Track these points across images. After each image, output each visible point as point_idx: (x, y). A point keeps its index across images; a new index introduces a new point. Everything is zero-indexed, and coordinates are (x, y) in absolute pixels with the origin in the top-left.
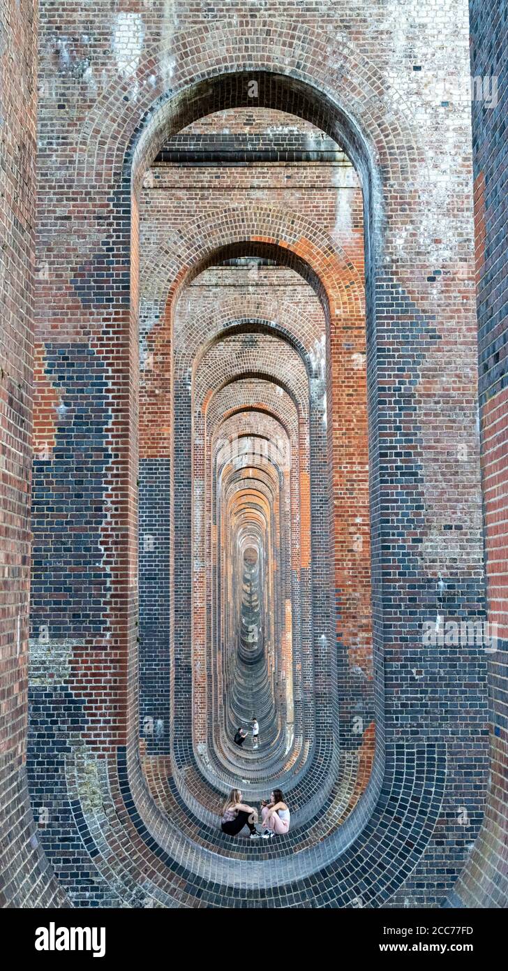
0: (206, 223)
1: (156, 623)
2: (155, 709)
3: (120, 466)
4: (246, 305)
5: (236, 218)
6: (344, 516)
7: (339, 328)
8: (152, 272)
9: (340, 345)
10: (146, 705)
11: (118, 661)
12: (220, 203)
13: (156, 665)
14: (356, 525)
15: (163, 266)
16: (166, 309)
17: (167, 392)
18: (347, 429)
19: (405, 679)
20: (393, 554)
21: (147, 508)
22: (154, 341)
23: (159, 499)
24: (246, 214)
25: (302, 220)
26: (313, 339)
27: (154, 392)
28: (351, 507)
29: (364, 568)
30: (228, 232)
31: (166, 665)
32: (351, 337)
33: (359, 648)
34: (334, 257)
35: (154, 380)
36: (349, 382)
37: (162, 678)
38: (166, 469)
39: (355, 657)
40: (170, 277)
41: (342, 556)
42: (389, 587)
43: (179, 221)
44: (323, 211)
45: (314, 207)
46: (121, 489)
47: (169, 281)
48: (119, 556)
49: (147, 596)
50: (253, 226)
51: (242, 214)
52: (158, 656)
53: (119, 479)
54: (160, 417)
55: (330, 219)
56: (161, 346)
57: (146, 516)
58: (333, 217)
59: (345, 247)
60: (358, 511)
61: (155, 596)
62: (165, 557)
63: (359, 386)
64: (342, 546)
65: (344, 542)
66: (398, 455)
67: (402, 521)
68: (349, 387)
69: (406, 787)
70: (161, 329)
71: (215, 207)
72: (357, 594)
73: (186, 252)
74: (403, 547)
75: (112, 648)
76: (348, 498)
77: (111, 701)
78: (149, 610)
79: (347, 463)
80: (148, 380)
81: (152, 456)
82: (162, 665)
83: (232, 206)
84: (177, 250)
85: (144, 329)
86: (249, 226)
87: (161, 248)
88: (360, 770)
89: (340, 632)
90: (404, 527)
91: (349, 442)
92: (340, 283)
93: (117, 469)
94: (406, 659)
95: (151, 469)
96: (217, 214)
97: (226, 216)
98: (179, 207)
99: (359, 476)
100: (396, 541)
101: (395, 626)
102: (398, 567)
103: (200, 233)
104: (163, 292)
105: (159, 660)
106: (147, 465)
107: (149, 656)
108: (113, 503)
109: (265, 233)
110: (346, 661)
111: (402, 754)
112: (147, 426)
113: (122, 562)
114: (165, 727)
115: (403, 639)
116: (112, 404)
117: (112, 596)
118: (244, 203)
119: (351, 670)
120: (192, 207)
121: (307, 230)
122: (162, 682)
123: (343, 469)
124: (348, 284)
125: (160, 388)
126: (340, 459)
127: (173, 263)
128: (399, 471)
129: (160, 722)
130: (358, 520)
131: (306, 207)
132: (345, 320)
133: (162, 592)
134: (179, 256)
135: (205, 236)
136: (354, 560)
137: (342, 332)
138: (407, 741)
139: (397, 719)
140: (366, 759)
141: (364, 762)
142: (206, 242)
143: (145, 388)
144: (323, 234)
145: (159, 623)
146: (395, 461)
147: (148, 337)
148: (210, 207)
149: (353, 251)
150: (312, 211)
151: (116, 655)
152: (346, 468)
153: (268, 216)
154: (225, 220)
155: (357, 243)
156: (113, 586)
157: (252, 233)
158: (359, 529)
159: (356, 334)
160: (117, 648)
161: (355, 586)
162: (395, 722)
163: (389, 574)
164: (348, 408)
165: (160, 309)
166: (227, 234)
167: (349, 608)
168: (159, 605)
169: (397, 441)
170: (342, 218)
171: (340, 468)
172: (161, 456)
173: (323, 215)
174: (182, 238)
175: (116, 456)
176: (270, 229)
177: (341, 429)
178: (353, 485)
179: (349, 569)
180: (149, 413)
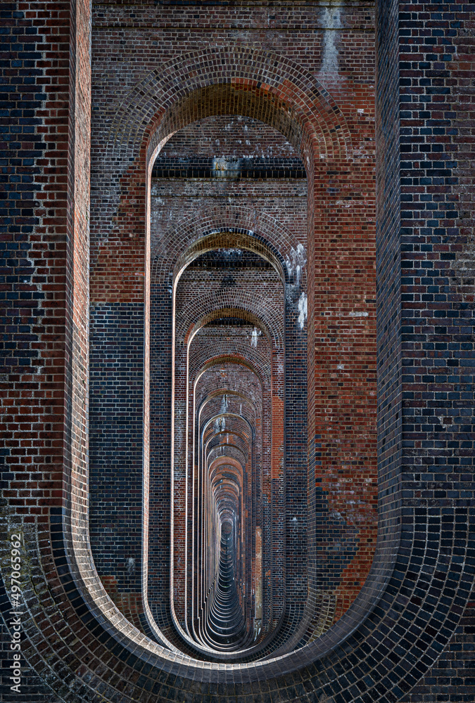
0: (184, 64)
1: (128, 467)
2: (126, 548)
3: (56, 159)
4: (225, 214)
5: (216, 59)
6: (325, 362)
7: (324, 173)
8: (126, 114)
9: (325, 190)
10: (117, 543)
11: (52, 402)
12: (199, 44)
13: (127, 504)
14: (338, 371)
15: (137, 107)
16: (142, 151)
17: (141, 236)
18: (330, 276)
19: (430, 428)
20: (416, 273)
21: (119, 352)
22: (128, 184)
23: (132, 344)
24: (227, 56)
25: (286, 63)
26: (289, 247)
27: (128, 235)
28: (333, 353)
29: (345, 415)
30: (207, 74)
31: (137, 504)
32: (336, 182)
33: (339, 494)
34: (319, 101)
35: (128, 223)
36: (332, 228)
37: (134, 517)
38: (139, 313)
39: (335, 502)
40: (146, 119)
41: (323, 402)
42: (410, 314)
43: (155, 62)
44: (308, 53)
45: (299, 49)
46: (58, 188)
47: (144, 123)
48: (53, 271)
49: (118, 440)
50: (234, 67)
51: (222, 55)
52: (130, 496)
53: (55, 175)
54: (133, 261)
55: (316, 61)
56: (135, 189)
57: (119, 361)
58: (319, 60)
59: (331, 90)
60: (340, 358)
61: (127, 440)
62: (138, 401)
63: (343, 232)
64: (323, 393)
65: (326, 388)
66: (424, 148)
67: (429, 232)
68: (333, 232)
69: (427, 561)
70: (135, 172)
71: (193, 48)
72: (338, 441)
73: (162, 93)
74: (430, 265)
75: (44, 386)
76: (330, 345)
77: (42, 451)
78: (121, 453)
79: (329, 309)
80: (122, 223)
81: (125, 300)
82: (134, 504)
83: (211, 47)
84: (153, 92)
85: (118, 172)
86: (229, 68)
87: (136, 89)
88: (337, 609)
89: (319, 477)
90: (430, 239)
91: (332, 288)
92: (325, 127)
93: (53, 162)
94: (431, 404)
95: (125, 313)
96: (196, 55)
97: (205, 57)
98: (155, 47)
99: (341, 323)
100: (421, 256)
101: (417, 363)
102: (422, 290)
103: (178, 74)
104: (138, 135)
105: (131, 500)
106: (120, 309)
107: (120, 496)
108: (46, 204)
109: (246, 75)
110: (325, 506)
111: (424, 520)
112: (120, 270)
113: (58, 279)
114: (137, 565)
115: (426, 379)
116: (47, 81)
117: (45, 321)
118: (225, 44)
119: (331, 515)
120: (169, 48)
121: (291, 73)
122: (133, 521)
123: (325, 316)
124: (334, 128)
125: (134, 231)
126: (322, 305)
127: (148, 104)
128: (425, 169)
129: (131, 560)
130: (340, 367)
131: (289, 49)
132: (329, 164)
133: (134, 436)
134: (155, 98)
135: (182, 77)
136: (335, 407)
137: (326, 177)
138: (430, 504)
139: (418, 478)
140: (343, 599)
141: (341, 601)
142: (184, 83)
143: (118, 231)
144: (308, 77)
145: (131, 466)
146: (421, 157)
147: (122, 180)
148: (188, 48)
149: (339, 94)
150: (296, 53)
151: (49, 394)
152: (329, 314)
153: (250, 58)
154: (204, 61)
155: (343, 86)
156: (46, 309)
157: (233, 75)
158: (341, 376)
159: (341, 179)
160: (52, 386)
161: (336, 432)
162: (415, 481)
163: (410, 297)
164: (332, 254)
165: (135, 151)
166: (206, 76)
167: (329, 454)
168: (131, 449)
169: (423, 131)
170: (328, 61)
171: (323, 314)
172: (134, 300)
173: (308, 57)
174: (158, 79)
175: (52, 146)
176: (252, 71)
177: (324, 276)
178: (335, 332)
179: (330, 415)
180: (122, 257)
